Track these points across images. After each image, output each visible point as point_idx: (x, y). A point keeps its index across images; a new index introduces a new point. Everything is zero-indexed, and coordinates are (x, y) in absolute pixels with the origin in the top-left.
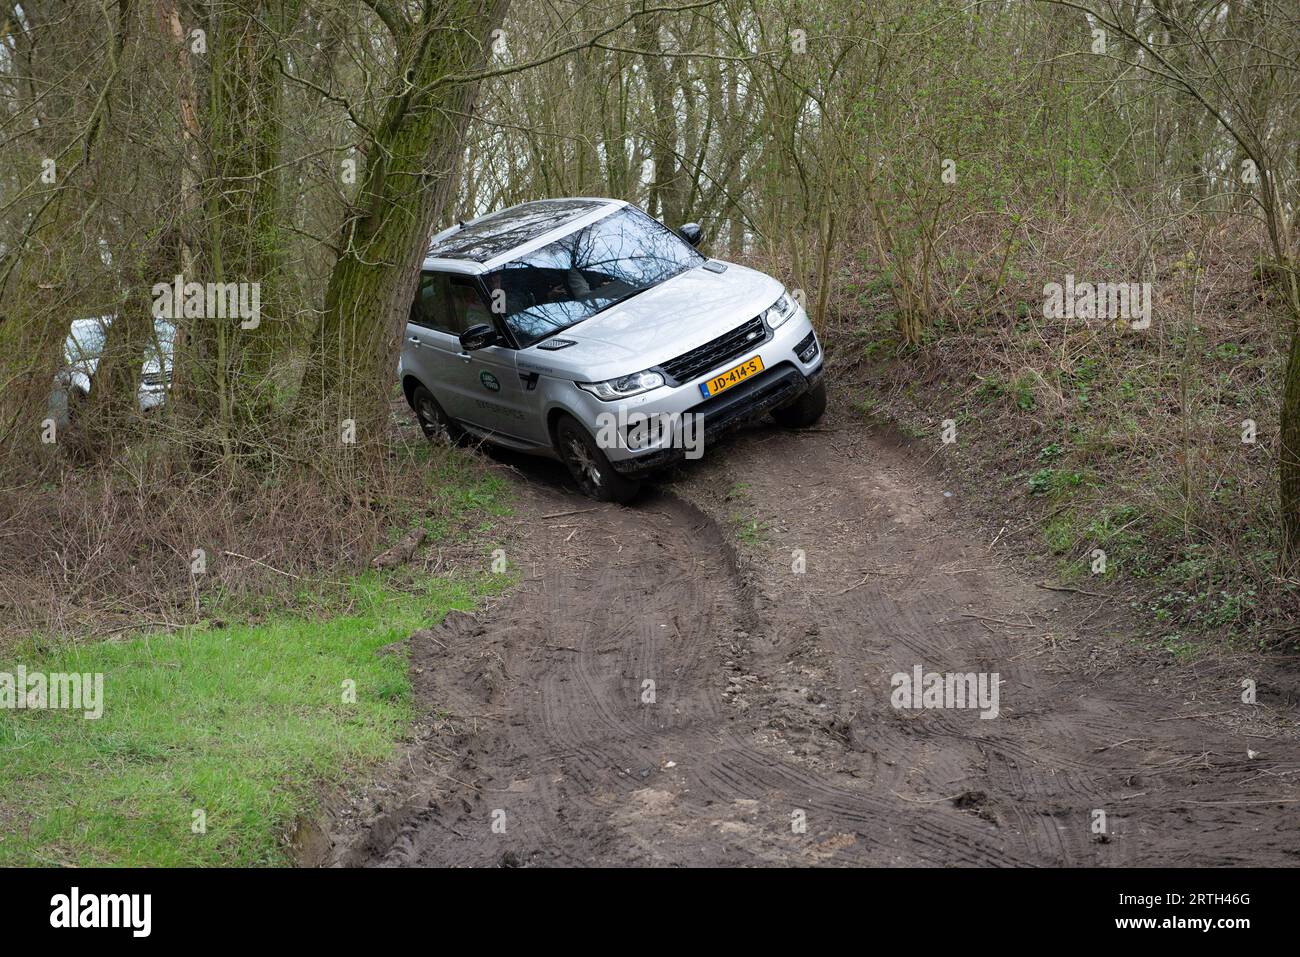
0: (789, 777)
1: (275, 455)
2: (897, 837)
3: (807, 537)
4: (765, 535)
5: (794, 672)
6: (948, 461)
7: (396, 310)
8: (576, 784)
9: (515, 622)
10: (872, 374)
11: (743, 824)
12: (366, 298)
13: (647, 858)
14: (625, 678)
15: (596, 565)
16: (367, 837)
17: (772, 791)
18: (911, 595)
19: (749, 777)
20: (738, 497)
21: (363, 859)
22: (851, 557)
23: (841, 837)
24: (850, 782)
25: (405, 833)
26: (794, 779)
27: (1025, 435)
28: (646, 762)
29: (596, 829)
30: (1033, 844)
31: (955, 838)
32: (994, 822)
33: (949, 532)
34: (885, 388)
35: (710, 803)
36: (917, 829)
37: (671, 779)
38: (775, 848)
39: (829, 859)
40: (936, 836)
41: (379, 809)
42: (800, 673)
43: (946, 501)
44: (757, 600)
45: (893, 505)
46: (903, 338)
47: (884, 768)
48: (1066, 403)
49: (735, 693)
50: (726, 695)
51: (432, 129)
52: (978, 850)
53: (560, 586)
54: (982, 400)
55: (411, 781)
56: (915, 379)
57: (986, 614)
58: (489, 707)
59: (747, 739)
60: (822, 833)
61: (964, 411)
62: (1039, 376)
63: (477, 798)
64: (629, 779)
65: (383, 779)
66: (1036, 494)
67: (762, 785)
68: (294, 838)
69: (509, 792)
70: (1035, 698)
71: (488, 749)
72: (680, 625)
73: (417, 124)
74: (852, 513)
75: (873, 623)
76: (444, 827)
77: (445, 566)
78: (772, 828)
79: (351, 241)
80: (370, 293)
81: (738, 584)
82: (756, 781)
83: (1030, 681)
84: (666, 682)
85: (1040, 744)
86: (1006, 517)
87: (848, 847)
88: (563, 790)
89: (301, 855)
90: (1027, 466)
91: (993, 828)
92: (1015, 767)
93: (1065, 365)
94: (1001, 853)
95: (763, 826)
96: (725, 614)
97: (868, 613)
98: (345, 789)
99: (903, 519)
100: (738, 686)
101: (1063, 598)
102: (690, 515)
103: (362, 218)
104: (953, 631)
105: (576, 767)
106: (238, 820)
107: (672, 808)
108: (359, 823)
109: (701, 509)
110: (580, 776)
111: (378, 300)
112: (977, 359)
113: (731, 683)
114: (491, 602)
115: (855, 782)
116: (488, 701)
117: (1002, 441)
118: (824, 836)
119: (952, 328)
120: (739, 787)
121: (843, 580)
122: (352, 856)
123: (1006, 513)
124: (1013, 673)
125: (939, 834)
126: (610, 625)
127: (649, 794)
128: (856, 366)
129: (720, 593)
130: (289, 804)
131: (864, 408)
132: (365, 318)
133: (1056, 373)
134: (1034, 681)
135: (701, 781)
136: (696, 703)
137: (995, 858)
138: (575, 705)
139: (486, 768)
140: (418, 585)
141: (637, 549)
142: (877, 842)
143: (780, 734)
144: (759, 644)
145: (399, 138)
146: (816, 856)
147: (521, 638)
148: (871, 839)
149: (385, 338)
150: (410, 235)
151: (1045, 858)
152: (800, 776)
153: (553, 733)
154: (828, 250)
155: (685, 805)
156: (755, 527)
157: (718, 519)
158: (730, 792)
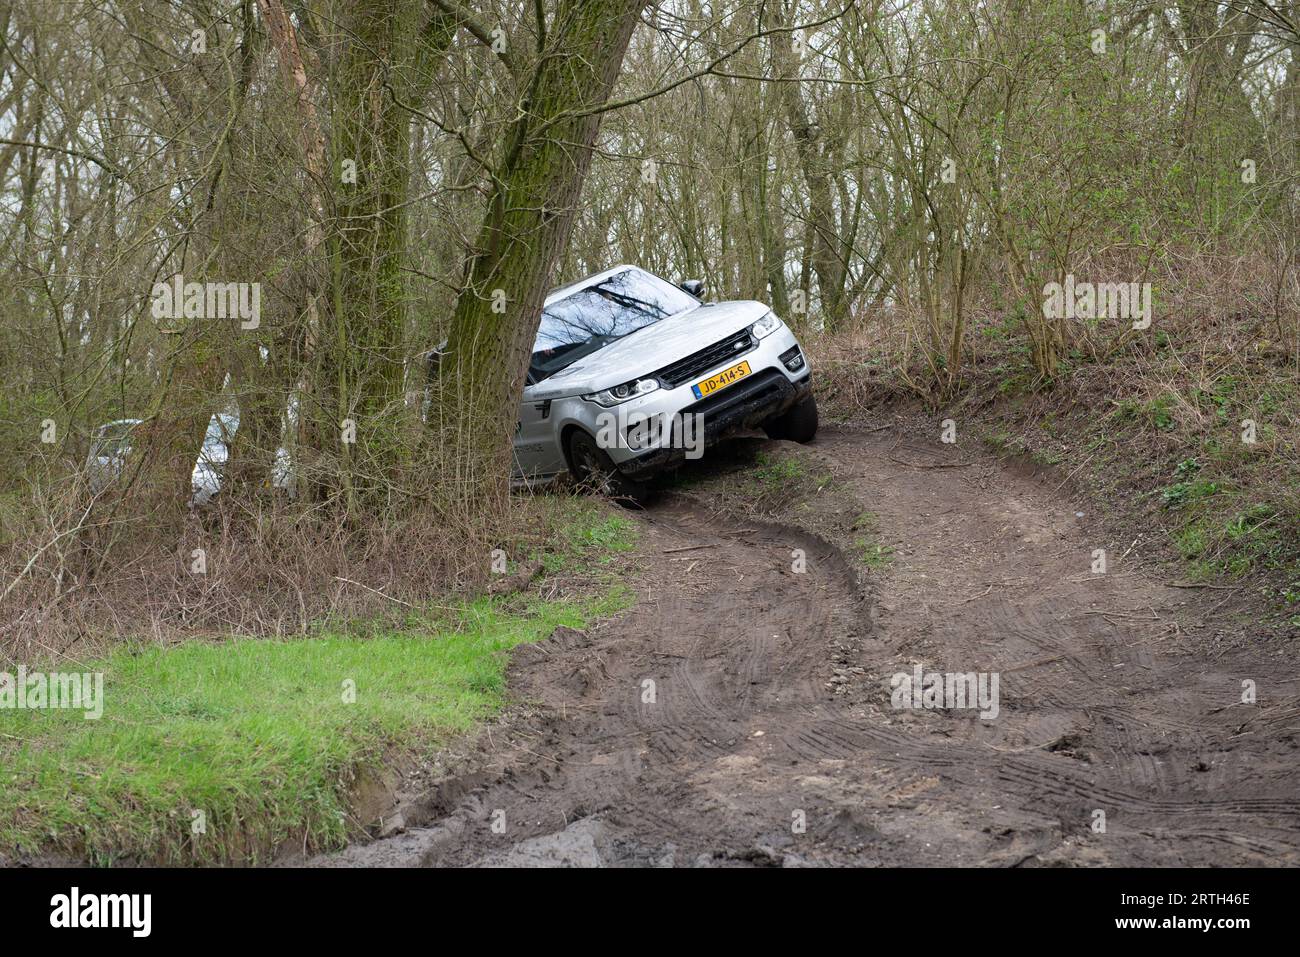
0: (880, 738)
1: (392, 490)
2: (984, 777)
3: (932, 558)
4: (888, 558)
5: (902, 662)
6: (1082, 484)
7: (517, 350)
8: (660, 755)
9: (624, 637)
10: (1006, 410)
11: (825, 778)
12: (486, 339)
13: (722, 809)
14: (727, 673)
15: (715, 591)
16: (434, 796)
17: (861, 751)
18: (1033, 600)
19: (840, 741)
20: (864, 526)
21: (429, 817)
22: (977, 574)
23: (925, 781)
24: (942, 740)
25: (475, 793)
26: (885, 740)
27: (1161, 453)
28: (733, 733)
29: (673, 787)
30: (1127, 777)
31: (1044, 774)
32: (1087, 760)
33: (1080, 548)
34: (1019, 422)
35: (795, 763)
36: (1005, 769)
37: (758, 746)
38: (856, 795)
39: (909, 799)
40: (1024, 774)
41: (450, 772)
42: (908, 663)
43: (1079, 521)
44: (873, 610)
45: (1022, 526)
46: (1038, 371)
47: (981, 730)
48: (1204, 420)
49: (839, 684)
50: (829, 685)
51: (552, 165)
52: (1067, 783)
53: (675, 608)
54: (1118, 425)
55: (490, 754)
56: (1051, 410)
57: (1110, 611)
58: (584, 699)
59: (841, 713)
60: (905, 780)
61: (1099, 436)
62: (1176, 396)
63: (558, 769)
64: (716, 748)
65: (459, 749)
66: (1171, 508)
67: (852, 747)
68: (351, 786)
69: (591, 765)
70: (1155, 678)
71: (577, 732)
72: (792, 635)
73: (536, 162)
74: (980, 535)
75: (991, 624)
76: (518, 792)
77: (559, 593)
78: (856, 779)
79: (470, 278)
80: (491, 333)
81: (856, 598)
82: (844, 743)
83: (1150, 663)
84: (769, 676)
85: (1153, 710)
86: (1140, 531)
87: (931, 788)
88: (646, 761)
89: (360, 804)
90: (1163, 483)
91: (1085, 765)
92: (1122, 730)
93: (1206, 385)
94: (1092, 785)
95: (847, 778)
96: (840, 623)
97: (988, 616)
98: (416, 754)
99: (1033, 538)
100: (842, 677)
101: (1191, 594)
102: (816, 547)
103: (482, 258)
104: (1072, 625)
105: (662, 740)
106: (286, 755)
107: (755, 769)
108: (427, 783)
109: (826, 540)
110: (665, 748)
111: (499, 340)
112: (1114, 387)
113: (836, 675)
114: (602, 622)
115: (949, 740)
116: (583, 694)
117: (1136, 461)
118: (908, 782)
119: (1088, 358)
120: (828, 750)
121: (965, 592)
122: (415, 810)
123: (1139, 527)
124: (1132, 658)
125: (1027, 772)
126: (721, 637)
127: (734, 761)
128: (991, 403)
129: (840, 608)
130: (349, 753)
131: (998, 441)
132: (485, 358)
133: (1195, 394)
134: (1154, 663)
135: (789, 746)
136: (797, 692)
137: (1085, 789)
138: (673, 698)
139: (569, 744)
140: (530, 610)
141: (759, 577)
142: (961, 783)
143: (877, 708)
144: (869, 643)
145: (518, 176)
146: (896, 798)
147: (628, 649)
148: (956, 781)
149: (507, 378)
150: (530, 273)
151: (1138, 787)
152: (891, 737)
153: (647, 721)
154: (962, 288)
155: (769, 767)
156: (879, 550)
157: (843, 548)
158: (816, 754)
